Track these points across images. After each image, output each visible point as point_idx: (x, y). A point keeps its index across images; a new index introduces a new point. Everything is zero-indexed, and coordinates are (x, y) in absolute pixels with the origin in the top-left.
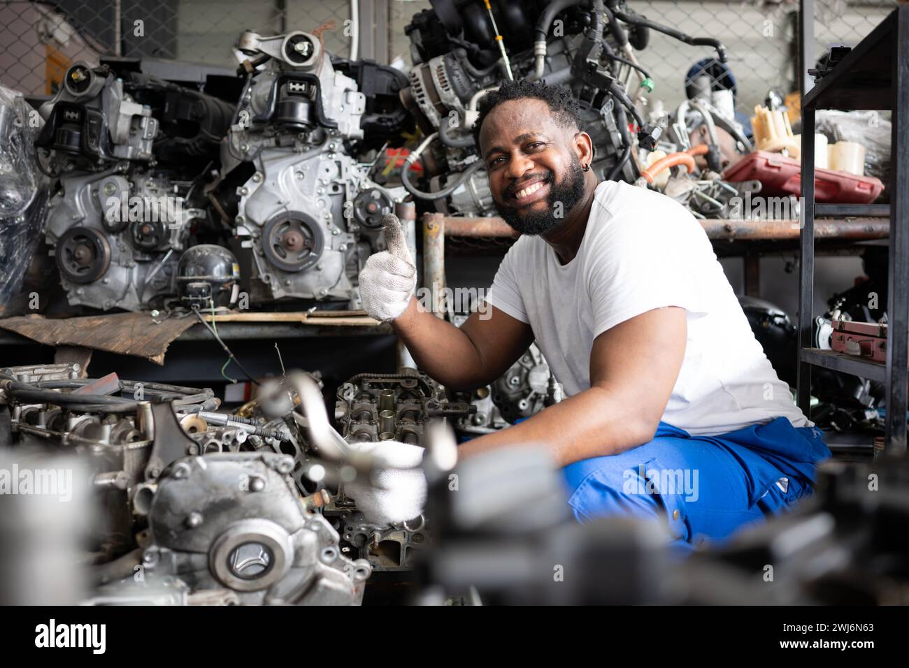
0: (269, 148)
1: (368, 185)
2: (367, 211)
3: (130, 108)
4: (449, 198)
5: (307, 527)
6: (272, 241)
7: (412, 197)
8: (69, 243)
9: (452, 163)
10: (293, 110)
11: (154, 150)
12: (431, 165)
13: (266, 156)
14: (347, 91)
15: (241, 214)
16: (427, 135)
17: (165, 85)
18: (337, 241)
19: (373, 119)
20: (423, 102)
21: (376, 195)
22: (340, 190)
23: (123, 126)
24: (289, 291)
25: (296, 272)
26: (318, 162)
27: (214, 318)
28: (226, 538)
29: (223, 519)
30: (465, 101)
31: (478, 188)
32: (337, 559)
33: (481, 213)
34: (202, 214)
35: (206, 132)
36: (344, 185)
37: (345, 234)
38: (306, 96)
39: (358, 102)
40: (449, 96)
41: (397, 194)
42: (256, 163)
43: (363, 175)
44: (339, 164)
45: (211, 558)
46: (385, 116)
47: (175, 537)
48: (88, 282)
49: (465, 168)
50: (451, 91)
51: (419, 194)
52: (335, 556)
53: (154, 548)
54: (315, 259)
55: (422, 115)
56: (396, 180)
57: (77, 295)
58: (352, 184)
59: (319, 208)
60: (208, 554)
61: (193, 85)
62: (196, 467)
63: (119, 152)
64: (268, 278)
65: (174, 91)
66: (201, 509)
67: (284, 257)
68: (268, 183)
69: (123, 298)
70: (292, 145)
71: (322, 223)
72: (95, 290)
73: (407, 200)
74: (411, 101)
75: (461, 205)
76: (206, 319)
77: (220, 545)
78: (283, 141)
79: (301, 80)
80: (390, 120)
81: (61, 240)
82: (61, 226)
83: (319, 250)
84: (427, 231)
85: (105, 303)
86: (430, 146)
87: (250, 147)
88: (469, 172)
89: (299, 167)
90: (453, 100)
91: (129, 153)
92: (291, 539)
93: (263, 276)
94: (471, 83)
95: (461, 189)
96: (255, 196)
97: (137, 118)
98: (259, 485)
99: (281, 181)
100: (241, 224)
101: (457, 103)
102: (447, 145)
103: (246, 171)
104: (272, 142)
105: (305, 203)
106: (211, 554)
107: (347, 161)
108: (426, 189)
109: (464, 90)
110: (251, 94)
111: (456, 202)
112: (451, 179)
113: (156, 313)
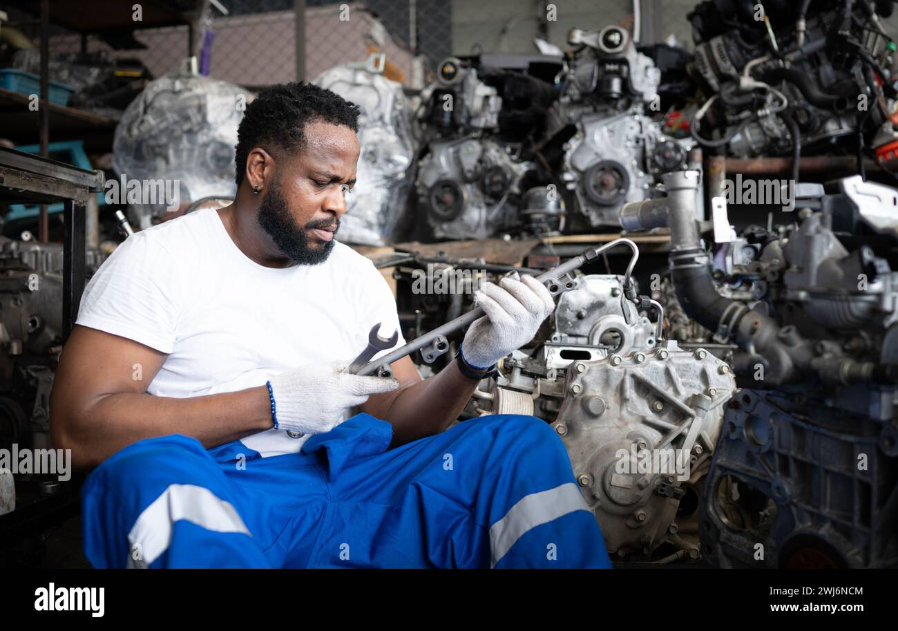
0: (588, 114)
1: (663, 139)
2: (664, 158)
3: (483, 90)
4: (728, 145)
6: (592, 182)
7: (699, 146)
8: (437, 192)
9: (730, 118)
10: (609, 84)
11: (499, 120)
12: (712, 120)
13: (585, 120)
14: (647, 68)
15: (567, 164)
16: (707, 99)
17: (503, 72)
18: (640, 182)
19: (665, 88)
20: (705, 72)
21: (670, 145)
22: (641, 143)
23: (477, 104)
24: (603, 220)
25: (610, 205)
26: (625, 122)
27: (552, 240)
28: (599, 326)
29: (597, 314)
30: (740, 70)
31: (751, 135)
33: (753, 155)
34: (533, 166)
35: (536, 105)
36: (644, 140)
37: (646, 177)
38: (618, 73)
39: (654, 75)
40: (727, 67)
41: (687, 144)
42: (578, 126)
43: (658, 131)
44: (640, 123)
45: (590, 339)
46: (674, 85)
47: (571, 325)
48: (450, 219)
49: (740, 121)
50: (729, 63)
51: (705, 142)
54: (624, 195)
55: (705, 82)
56: (685, 132)
57: (442, 230)
58: (650, 138)
59: (627, 157)
60: (588, 338)
61: (519, 70)
63: (475, 123)
64: (587, 211)
65: (512, 76)
66: (586, 307)
67: (601, 193)
68: (588, 139)
69: (475, 231)
70: (605, 111)
71: (628, 168)
72: (456, 225)
73: (694, 147)
74: (697, 73)
75: (738, 150)
76: (546, 241)
77: (595, 331)
78: (600, 108)
79: (615, 62)
80: (679, 88)
81: (431, 190)
82: (430, 179)
83: (627, 188)
84: (712, 171)
85: (462, 234)
86: (712, 106)
87: (573, 114)
88: (743, 124)
89: (610, 127)
90: (729, 69)
91: (481, 123)
93: (583, 209)
94: (743, 55)
95: (737, 138)
96: (578, 150)
97: (487, 98)
99: (597, 138)
100: (567, 171)
101: (733, 71)
102: (725, 104)
103: (570, 131)
104: (590, 109)
105: (616, 154)
106: (590, 337)
107: (646, 121)
108: (710, 138)
109: (738, 60)
110: (574, 74)
111: (733, 148)
112: (729, 130)
113: (507, 238)
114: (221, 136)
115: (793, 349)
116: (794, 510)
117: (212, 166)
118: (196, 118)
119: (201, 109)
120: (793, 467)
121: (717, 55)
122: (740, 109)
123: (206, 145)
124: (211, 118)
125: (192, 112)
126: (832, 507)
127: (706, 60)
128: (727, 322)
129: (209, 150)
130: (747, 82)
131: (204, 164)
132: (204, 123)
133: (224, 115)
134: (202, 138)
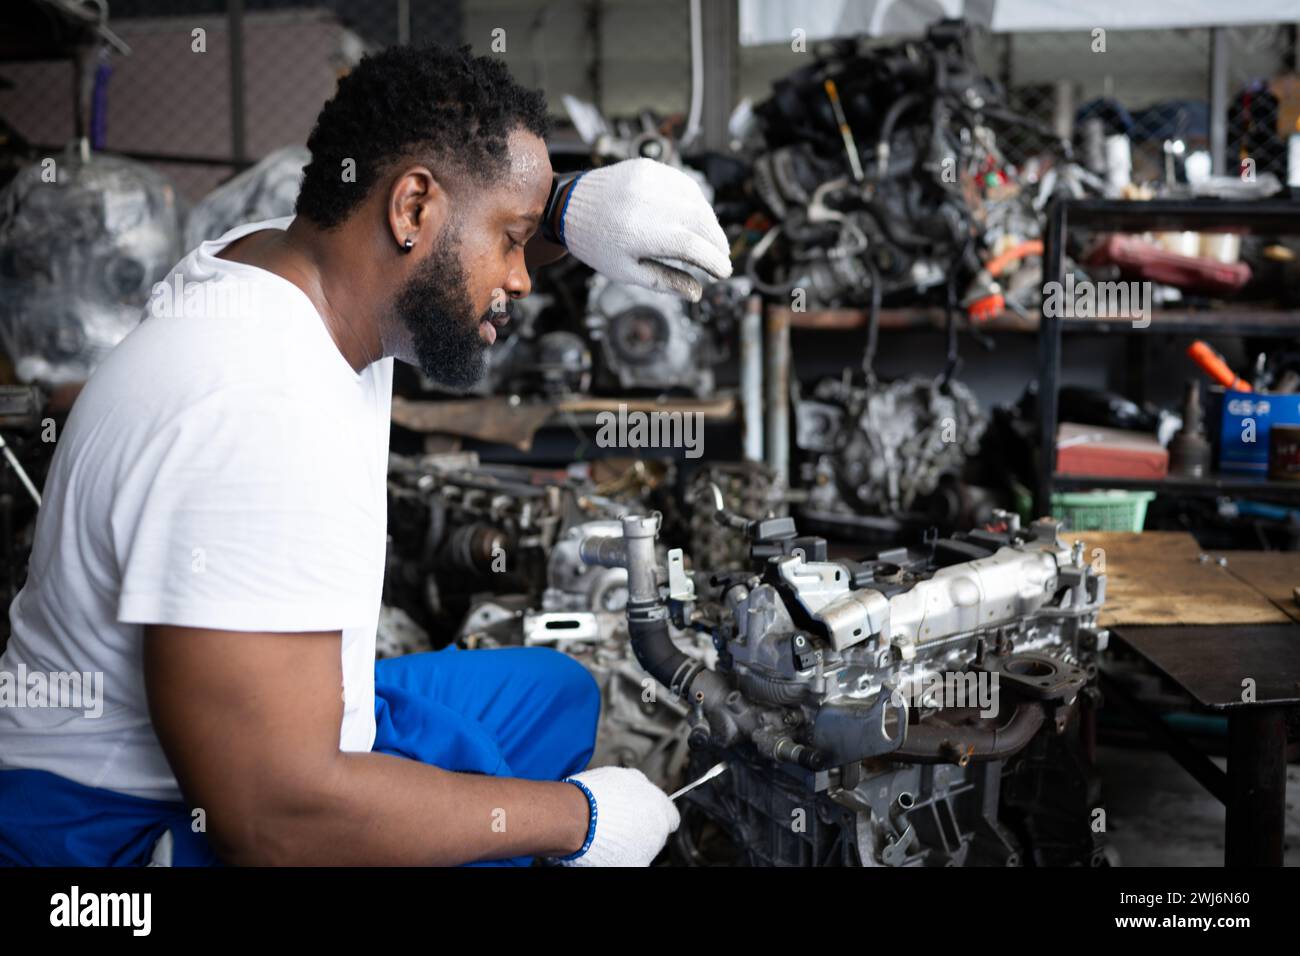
2: (713, 305)
6: (623, 332)
7: (757, 290)
9: (797, 255)
15: (592, 306)
16: (772, 228)
18: (684, 332)
20: (767, 194)
21: (722, 288)
24: (637, 379)
25: (645, 362)
27: (571, 406)
28: (601, 582)
30: (811, 194)
31: (821, 280)
33: (824, 304)
37: (693, 325)
40: (794, 191)
41: (744, 287)
45: (591, 597)
46: (733, 205)
47: (568, 582)
49: (809, 261)
50: (796, 185)
51: (764, 287)
53: (551, 592)
54: (663, 351)
60: (588, 596)
64: (617, 367)
67: (634, 347)
71: (669, 314)
73: (751, 293)
74: (756, 195)
76: (563, 407)
77: (596, 588)
80: (736, 208)
83: (667, 340)
84: (771, 325)
86: (774, 239)
88: (812, 265)
90: (797, 193)
93: (612, 366)
94: (814, 176)
95: (803, 284)
96: (606, 290)
100: (591, 314)
101: (801, 196)
102: (791, 238)
105: (654, 296)
106: (591, 594)
108: (771, 282)
109: (809, 183)
112: (795, 271)
113: (515, 400)
114: (126, 247)
115: (739, 716)
116: (751, 855)
117: (114, 287)
118: (90, 224)
119: (98, 211)
120: (751, 814)
121: (781, 175)
122: (809, 245)
123: (106, 259)
124: (111, 222)
125: (84, 215)
126: (783, 858)
127: (768, 180)
128: (678, 682)
129: (110, 269)
130: (818, 212)
131: (103, 286)
132: (101, 230)
133: (131, 219)
134: (99, 250)
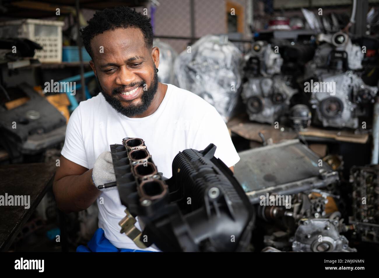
0: (325, 73)
1: (363, 87)
2: (363, 98)
3: (273, 56)
5: (340, 239)
6: (325, 107)
8: (251, 101)
10: (336, 64)
11: (281, 69)
13: (323, 76)
14: (357, 51)
15: (313, 96)
18: (349, 107)
22: (351, 88)
23: (271, 62)
24: (329, 124)
25: (332, 118)
26: (343, 78)
27: (304, 133)
28: (317, 242)
29: (316, 236)
32: (347, 248)
34: (297, 91)
36: (353, 86)
37: (353, 105)
38: (341, 58)
39: (360, 55)
42: (320, 78)
43: (361, 82)
44: (351, 78)
48: (257, 113)
52: (347, 247)
53: (295, 242)
54: (341, 114)
57: (253, 117)
58: (356, 86)
59: (343, 95)
60: (311, 245)
62: (310, 222)
63: (270, 71)
66: (311, 234)
67: (329, 113)
69: (268, 118)
70: (334, 72)
71: (343, 100)
72: (259, 115)
76: (300, 133)
77: (315, 243)
78: (331, 71)
79: (340, 52)
81: (248, 99)
82: (248, 94)
83: (342, 111)
85: (262, 119)
87: (317, 72)
89: (336, 80)
91: (272, 71)
92: (335, 242)
93: (320, 118)
97: (275, 59)
98: (328, 228)
100: (313, 99)
105: (338, 93)
107: (354, 77)
113: (283, 129)
